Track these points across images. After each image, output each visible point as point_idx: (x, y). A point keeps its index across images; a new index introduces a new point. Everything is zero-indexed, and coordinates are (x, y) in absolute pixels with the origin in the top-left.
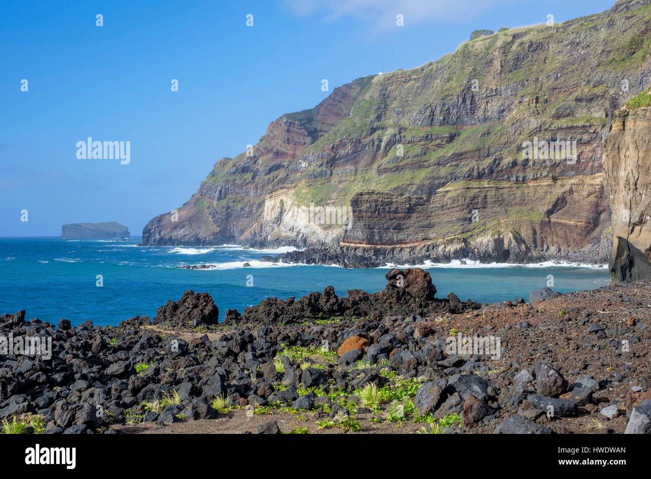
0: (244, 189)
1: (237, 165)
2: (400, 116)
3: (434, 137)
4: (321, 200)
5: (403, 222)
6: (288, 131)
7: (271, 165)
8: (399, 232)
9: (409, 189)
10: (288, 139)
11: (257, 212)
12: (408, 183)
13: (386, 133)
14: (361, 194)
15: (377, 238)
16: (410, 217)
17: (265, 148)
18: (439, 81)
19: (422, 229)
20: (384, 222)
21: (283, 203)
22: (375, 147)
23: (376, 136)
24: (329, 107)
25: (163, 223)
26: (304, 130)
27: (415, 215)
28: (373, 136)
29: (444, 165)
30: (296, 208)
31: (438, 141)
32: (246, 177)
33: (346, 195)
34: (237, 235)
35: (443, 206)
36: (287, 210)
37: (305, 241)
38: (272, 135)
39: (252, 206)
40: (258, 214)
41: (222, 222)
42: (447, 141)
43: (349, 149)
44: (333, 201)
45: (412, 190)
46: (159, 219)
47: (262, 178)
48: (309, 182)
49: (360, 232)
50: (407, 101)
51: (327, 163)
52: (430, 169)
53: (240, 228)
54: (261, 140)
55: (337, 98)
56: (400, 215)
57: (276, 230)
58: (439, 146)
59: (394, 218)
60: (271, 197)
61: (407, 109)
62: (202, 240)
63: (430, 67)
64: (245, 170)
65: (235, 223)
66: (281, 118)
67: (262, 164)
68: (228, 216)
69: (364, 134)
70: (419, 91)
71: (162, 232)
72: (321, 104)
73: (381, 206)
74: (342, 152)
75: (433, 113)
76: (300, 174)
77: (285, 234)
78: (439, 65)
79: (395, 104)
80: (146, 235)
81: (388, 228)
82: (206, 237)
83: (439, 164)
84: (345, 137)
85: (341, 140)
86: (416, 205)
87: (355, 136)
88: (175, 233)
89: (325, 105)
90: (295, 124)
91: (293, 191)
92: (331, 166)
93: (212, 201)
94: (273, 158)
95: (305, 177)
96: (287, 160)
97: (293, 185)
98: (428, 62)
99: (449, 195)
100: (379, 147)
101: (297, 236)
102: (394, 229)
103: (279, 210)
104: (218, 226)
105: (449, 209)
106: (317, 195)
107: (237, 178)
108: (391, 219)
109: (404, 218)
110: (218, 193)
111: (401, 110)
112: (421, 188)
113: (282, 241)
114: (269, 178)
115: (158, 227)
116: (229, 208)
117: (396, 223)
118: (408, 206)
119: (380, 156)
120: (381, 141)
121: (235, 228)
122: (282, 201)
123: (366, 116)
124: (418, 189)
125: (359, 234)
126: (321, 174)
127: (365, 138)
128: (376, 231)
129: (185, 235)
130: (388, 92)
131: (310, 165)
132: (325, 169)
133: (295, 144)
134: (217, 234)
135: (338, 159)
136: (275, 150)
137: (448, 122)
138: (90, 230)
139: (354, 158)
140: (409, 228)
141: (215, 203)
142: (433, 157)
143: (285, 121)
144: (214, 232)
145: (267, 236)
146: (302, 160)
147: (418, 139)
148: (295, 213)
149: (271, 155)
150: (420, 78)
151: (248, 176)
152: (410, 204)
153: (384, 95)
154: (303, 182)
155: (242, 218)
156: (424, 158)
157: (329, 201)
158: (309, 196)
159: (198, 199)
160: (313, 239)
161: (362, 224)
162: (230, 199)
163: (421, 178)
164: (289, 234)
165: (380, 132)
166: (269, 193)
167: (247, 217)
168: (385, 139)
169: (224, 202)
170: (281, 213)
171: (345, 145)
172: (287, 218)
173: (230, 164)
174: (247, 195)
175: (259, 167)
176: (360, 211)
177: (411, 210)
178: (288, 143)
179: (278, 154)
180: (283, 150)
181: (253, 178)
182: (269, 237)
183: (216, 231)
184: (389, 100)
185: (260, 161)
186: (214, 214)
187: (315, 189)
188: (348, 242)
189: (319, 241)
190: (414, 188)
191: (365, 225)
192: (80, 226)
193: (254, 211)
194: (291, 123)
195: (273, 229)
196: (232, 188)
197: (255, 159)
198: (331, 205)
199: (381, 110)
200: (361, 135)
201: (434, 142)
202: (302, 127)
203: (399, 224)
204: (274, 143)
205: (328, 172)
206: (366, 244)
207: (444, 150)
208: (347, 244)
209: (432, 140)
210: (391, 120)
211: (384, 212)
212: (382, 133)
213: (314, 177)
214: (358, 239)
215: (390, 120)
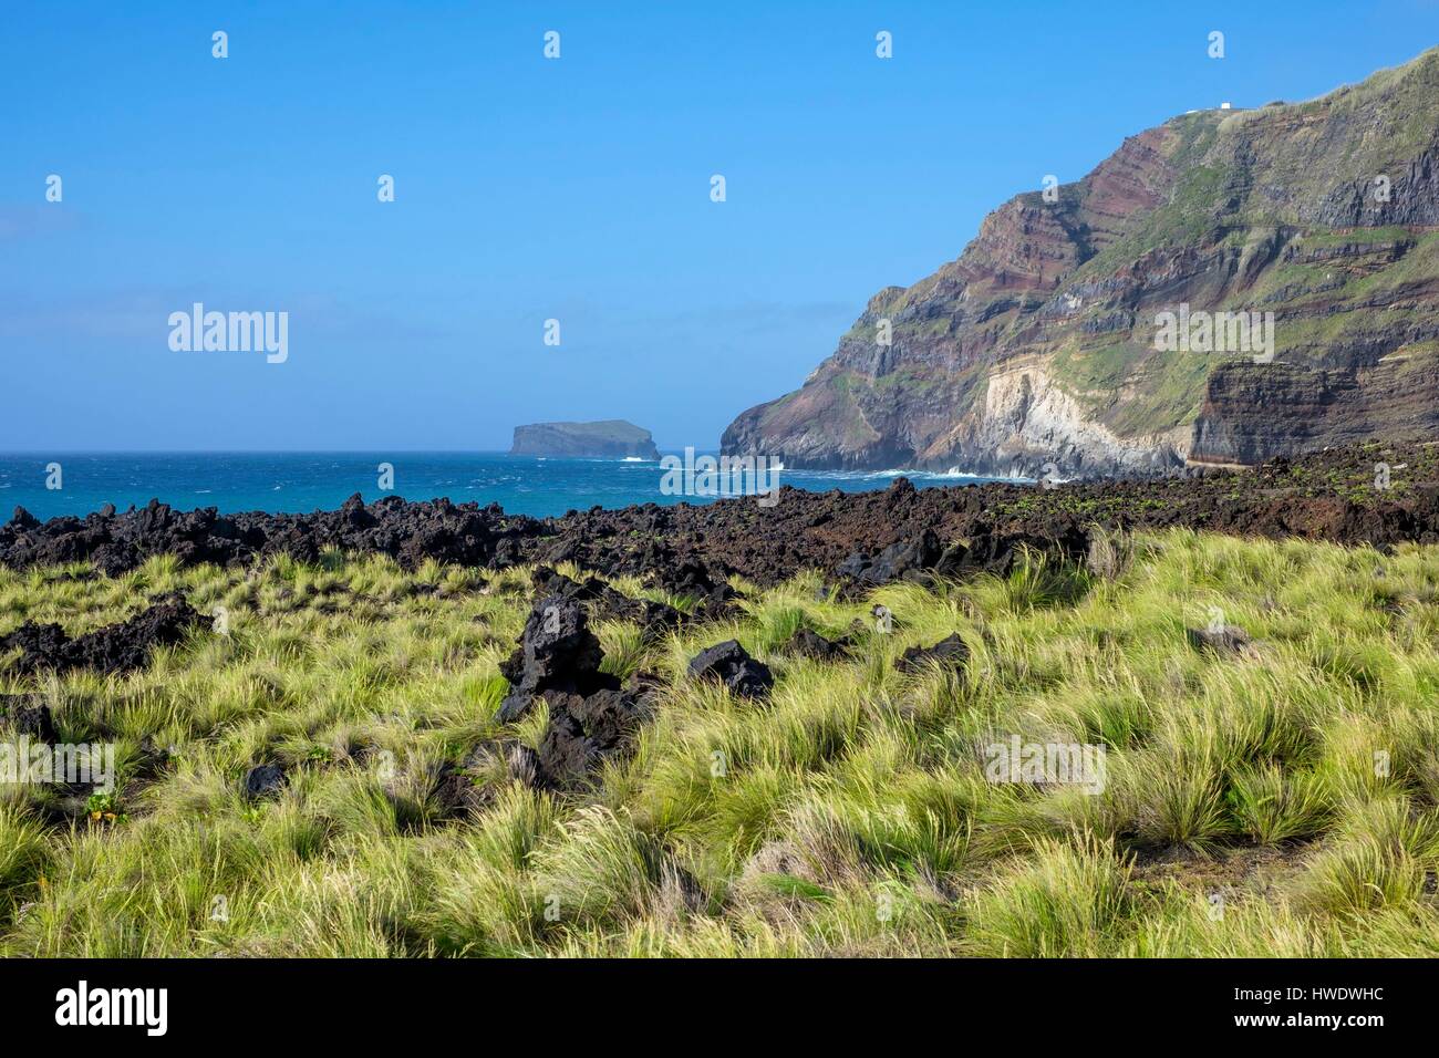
0: (933, 352)
1: (918, 302)
2: (1280, 201)
3: (1362, 249)
4: (1112, 377)
5: (1310, 422)
6: (1027, 231)
7: (989, 303)
8: (1303, 442)
9: (1309, 354)
10: (1027, 248)
11: (961, 399)
12: (1309, 342)
13: (1249, 238)
14: (1229, 367)
15: (1259, 451)
16: (1324, 412)
17: (978, 267)
18: (1372, 133)
19: (1349, 434)
20: (1273, 421)
21: (1028, 382)
22: (1226, 267)
23: (1228, 244)
24: (1113, 179)
25: (764, 422)
26: (1060, 228)
27: (1334, 408)
28: (1221, 243)
29: (1383, 307)
30: (1058, 392)
31: (1370, 258)
32: (936, 327)
34: (917, 448)
35: (1392, 391)
36: (1037, 397)
37: (1078, 460)
38: (991, 239)
39: (949, 388)
40: (964, 404)
41: (887, 422)
42: (1389, 258)
43: (1170, 269)
44: (1136, 378)
45: (1316, 358)
46: (756, 415)
47: (970, 330)
48: (1084, 339)
49: (1227, 441)
50: (1294, 170)
51: (1123, 299)
52: (1353, 315)
53: (924, 432)
54: (969, 250)
55: (1131, 160)
56: (1306, 407)
57: (1013, 437)
58: (1372, 267)
59: (1294, 414)
60: (1002, 370)
61: (1294, 186)
62: (845, 459)
63: (1346, 98)
64: (934, 312)
65: (914, 423)
66: (1010, 203)
67: (971, 302)
68: (900, 408)
69: (1203, 239)
70: (1320, 149)
71: (763, 442)
72: (1096, 173)
73: (1267, 389)
74: (1155, 277)
75: (1361, 199)
76: (1065, 323)
77: (1034, 445)
78: (1367, 94)
79: (1268, 177)
80: (729, 447)
81: (1282, 433)
82: (853, 453)
83: (1372, 304)
84: (1161, 246)
85: (1153, 253)
86: (1336, 388)
87: (1183, 243)
88: (791, 444)
89: (1104, 174)
90: (1041, 216)
91: (1050, 357)
92: (1132, 307)
93: (864, 377)
94: (994, 288)
95: (1075, 329)
96: (1025, 291)
97: (1051, 345)
98: (1340, 88)
99: (1405, 368)
100: (1233, 266)
101: (1061, 449)
102: (1293, 434)
103: (1020, 396)
104: (878, 430)
105: (1404, 396)
106: (1102, 366)
107: (919, 329)
108: (1287, 416)
109: (1314, 414)
110: (877, 359)
111: (1280, 188)
112: (1334, 353)
113: (1028, 459)
114: (988, 330)
115: (752, 430)
116: (900, 391)
117: (1296, 422)
118: (1321, 390)
119: (1237, 286)
120: (1237, 253)
121: (913, 434)
122: (1026, 379)
123: (1207, 202)
124: (1328, 355)
125: (1225, 444)
126: (1111, 323)
127: (1204, 248)
128: (1258, 438)
129: (811, 449)
130: (1251, 153)
131: (1086, 303)
132: (1119, 312)
133: (1041, 258)
134: (876, 445)
135: (1146, 292)
136: (998, 270)
137: (1391, 218)
138: (573, 437)
139: (1182, 289)
140: (1323, 432)
141: (871, 380)
142: (1361, 290)
143: (1020, 209)
144: (869, 442)
145: (994, 450)
146: (1070, 293)
147: (1329, 254)
148: (1057, 403)
149: (990, 281)
150: (1322, 121)
151: (941, 325)
152: (1325, 386)
153: (1245, 158)
154: (1072, 339)
155: (929, 413)
156: (1341, 293)
157: (1130, 379)
158: (1086, 368)
159: (835, 374)
160: (1096, 457)
161: (1229, 424)
162: (903, 373)
163: (1336, 332)
164: (1043, 445)
165: (1234, 235)
166: (999, 363)
167: (940, 411)
168: (1247, 250)
169: (890, 380)
170: (1025, 403)
171: (1161, 263)
172: (1040, 413)
173: (903, 300)
174: (939, 366)
175: (964, 305)
176: (1227, 399)
177: (1327, 398)
178: (1027, 256)
179: (1005, 279)
180: (1017, 270)
181: (952, 329)
182: (1000, 453)
183: (875, 439)
184: (1254, 167)
185: (967, 294)
186: (869, 404)
187: (1099, 353)
188: (1203, 460)
189: (1108, 460)
190: (1321, 353)
191: (1237, 427)
192: (552, 428)
193: (955, 399)
194: (1032, 214)
195: (1008, 435)
196: (908, 350)
197: (954, 289)
198: (1133, 387)
199: (1238, 189)
200: (1195, 242)
201: (1361, 259)
202: (1056, 222)
203: (1304, 426)
204: (996, 255)
205: (1126, 317)
206: (1239, 464)
207: (1384, 276)
208: (1200, 464)
209: (1357, 255)
210: (1260, 211)
211: (1273, 402)
212: (1241, 238)
213: (1096, 328)
214: (1223, 453)
215: (1258, 209)
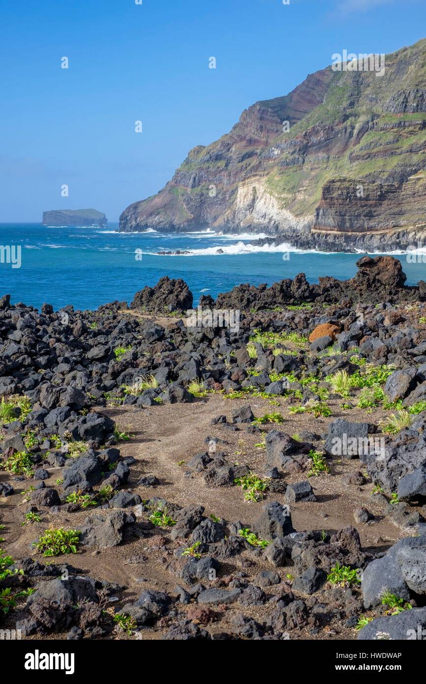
0: (218, 176)
1: (211, 153)
2: (374, 102)
3: (407, 124)
4: (293, 188)
5: (373, 209)
6: (261, 119)
7: (244, 152)
8: (370, 219)
9: (380, 176)
10: (261, 127)
11: (230, 199)
12: (380, 170)
13: (359, 120)
14: (333, 182)
15: (348, 225)
16: (381, 204)
17: (239, 136)
18: (413, 67)
19: (393, 216)
20: (355, 209)
21: (256, 190)
22: (348, 134)
23: (349, 123)
24: (302, 94)
25: (140, 210)
26: (277, 117)
27: (386, 202)
28: (345, 123)
29: (416, 152)
30: (268, 195)
31: (411, 128)
32: (219, 164)
33: (318, 182)
34: (210, 222)
35: (414, 194)
36: (259, 197)
37: (277, 228)
38: (245, 122)
39: (225, 193)
40: (231, 201)
41: (196, 210)
42: (419, 128)
43: (321, 136)
44: (305, 188)
45: (383, 177)
46: (135, 206)
47: (234, 166)
48: (281, 169)
49: (331, 219)
50: (380, 87)
51: (299, 150)
52: (402, 156)
53: (213, 215)
54: (235, 128)
55: (311, 85)
56: (372, 202)
57: (248, 217)
58: (412, 133)
59: (366, 205)
60: (244, 185)
61: (380, 95)
62: (176, 227)
63: (405, 53)
64: (218, 158)
65: (209, 210)
66: (254, 105)
67: (235, 151)
68: (202, 202)
69: (337, 121)
70: (393, 77)
71: (138, 219)
72: (294, 91)
73: (352, 193)
74: (314, 139)
75: (407, 99)
76: (273, 161)
77: (257, 220)
78: (415, 50)
79: (368, 91)
80: (123, 222)
81: (359, 215)
82: (180, 224)
83: (411, 151)
84: (317, 124)
85: (314, 127)
86: (387, 192)
87: (328, 123)
88: (151, 220)
89: (298, 92)
90: (268, 111)
91: (265, 179)
92: (303, 154)
93: (186, 188)
94: (246, 146)
95: (277, 165)
96: (260, 147)
97: (266, 172)
98: (401, 47)
99: (421, 182)
100: (351, 134)
101: (269, 222)
102: (365, 216)
103: (252, 197)
104: (192, 213)
105: (420, 196)
106: (289, 182)
107: (211, 166)
108: (362, 207)
109: (376, 206)
110: (192, 180)
111: (374, 96)
112: (392, 175)
113: (254, 227)
114: (242, 166)
115: (134, 214)
116: (202, 195)
117: (367, 210)
118: (379, 193)
119: (353, 143)
120: (353, 128)
121: (208, 215)
122: (254, 188)
123: (339, 102)
124: (390, 176)
125: (330, 221)
126: (294, 162)
127: (337, 125)
128: (347, 217)
129: (161, 222)
130: (361, 79)
131: (282, 152)
132: (297, 156)
133: (268, 132)
134: (191, 220)
135: (310, 146)
136: (248, 138)
137: (421, 109)
138: (70, 216)
139: (327, 145)
140: (380, 215)
141: (189, 190)
142: (406, 144)
143: (258, 109)
144: (188, 219)
145: (239, 223)
146: (275, 147)
147: (391, 126)
148: (268, 200)
149: (244, 143)
150: (394, 64)
151: (221, 164)
152: (381, 192)
153: (358, 82)
154: (276, 169)
155: (216, 205)
156: (396, 145)
157: (301, 189)
158: (281, 183)
159: (173, 187)
160: (285, 226)
161: (333, 211)
162: (204, 186)
163: (393, 165)
164: (261, 221)
165: (352, 119)
166: (242, 181)
167: (220, 204)
168: (358, 126)
169: (198, 190)
170: (254, 200)
171: (317, 132)
172: (260, 205)
173: (204, 152)
174: (220, 183)
175: (232, 154)
176: (332, 198)
177: (382, 197)
178: (261, 131)
179: (251, 142)
180: (256, 137)
181: (227, 165)
182: (242, 224)
183: (190, 218)
184: (362, 86)
185: (233, 149)
186: (188, 201)
187: (287, 176)
188: (319, 229)
189: (290, 228)
190: (386, 175)
191: (336, 212)
192: (60, 213)
193: (227, 198)
194: (264, 111)
195: (246, 216)
196: (206, 176)
197: (228, 146)
198: (303, 192)
199: (354, 97)
200: (333, 122)
201: (407, 129)
202: (275, 114)
203: (370, 212)
204: (247, 130)
205: (301, 159)
206: (337, 231)
207: (417, 137)
208: (318, 231)
209: (404, 127)
210: (364, 107)
211: (355, 200)
212: (355, 120)
213: (287, 164)
214: (329, 226)
215: (363, 107)
